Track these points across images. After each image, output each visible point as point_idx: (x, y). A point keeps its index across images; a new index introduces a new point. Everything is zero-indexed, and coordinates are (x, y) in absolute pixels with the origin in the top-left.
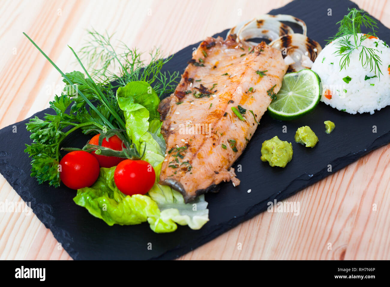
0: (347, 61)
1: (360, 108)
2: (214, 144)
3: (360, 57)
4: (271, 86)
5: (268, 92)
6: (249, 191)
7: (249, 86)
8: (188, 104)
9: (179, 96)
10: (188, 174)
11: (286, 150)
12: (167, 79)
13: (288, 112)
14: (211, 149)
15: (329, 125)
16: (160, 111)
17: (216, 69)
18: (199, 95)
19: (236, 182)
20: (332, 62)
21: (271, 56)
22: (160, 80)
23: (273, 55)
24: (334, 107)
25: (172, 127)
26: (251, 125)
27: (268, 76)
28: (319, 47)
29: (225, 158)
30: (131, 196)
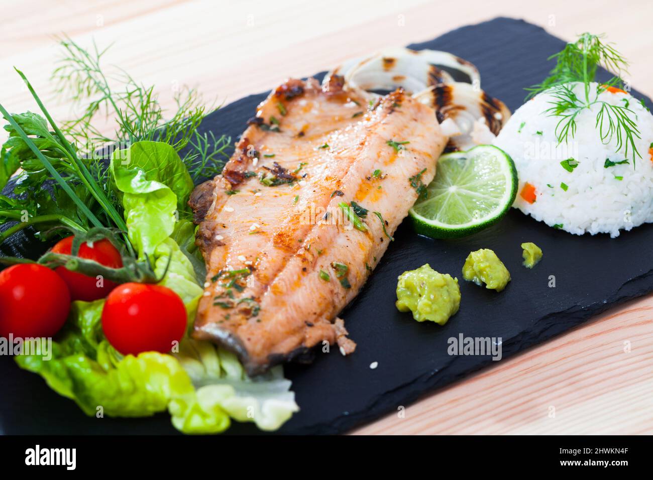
0: (570, 128)
1: (591, 224)
2: (304, 270)
3: (598, 121)
4: (418, 169)
5: (410, 180)
6: (374, 365)
7: (373, 168)
8: (251, 196)
9: (232, 180)
10: (253, 321)
11: (448, 291)
12: (209, 145)
13: (450, 223)
14: (299, 279)
15: (531, 251)
16: (194, 205)
17: (303, 138)
18: (272, 180)
19: (347, 347)
20: (539, 131)
21: (414, 117)
22: (195, 146)
23: (420, 115)
24: (539, 219)
25: (218, 234)
26: (378, 241)
27: (411, 152)
28: (505, 110)
29: (327, 298)
30: (136, 355)
